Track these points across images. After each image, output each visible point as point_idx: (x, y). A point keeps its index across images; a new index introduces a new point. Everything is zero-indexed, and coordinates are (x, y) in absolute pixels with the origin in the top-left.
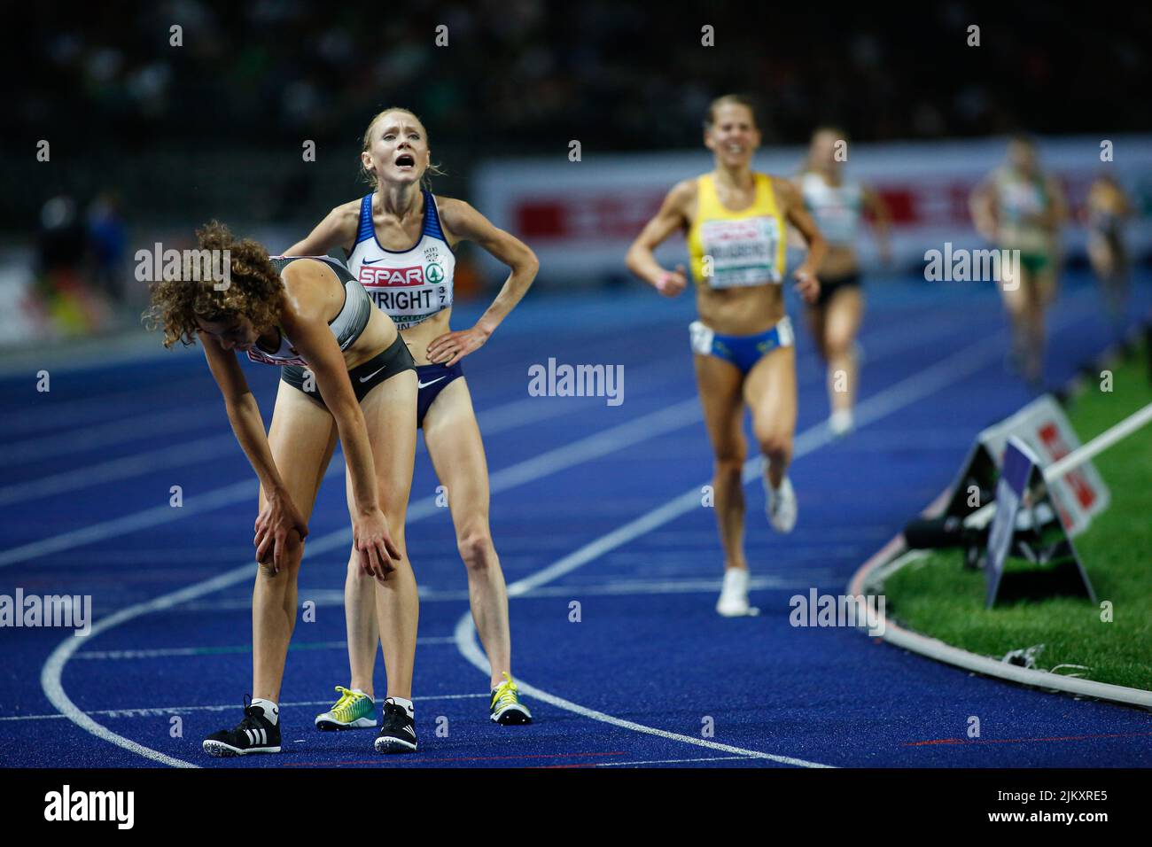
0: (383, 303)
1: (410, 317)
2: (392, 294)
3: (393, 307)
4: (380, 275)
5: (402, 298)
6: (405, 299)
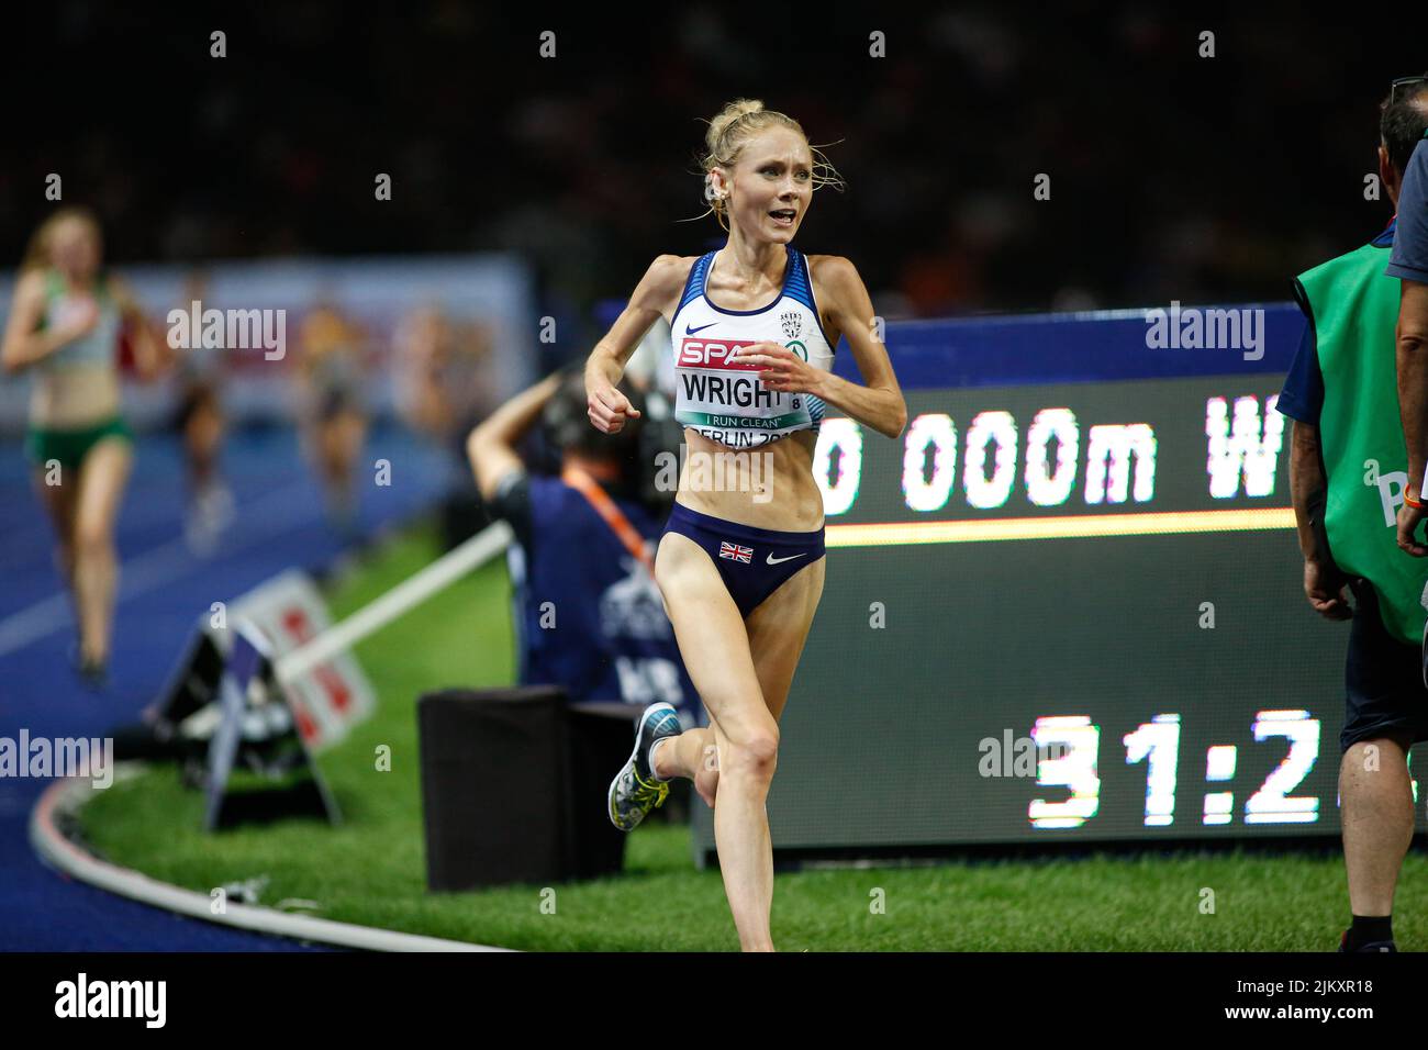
0: (715, 395)
1: (753, 419)
2: (729, 380)
3: (729, 403)
4: (712, 350)
5: (742, 388)
6: (748, 390)
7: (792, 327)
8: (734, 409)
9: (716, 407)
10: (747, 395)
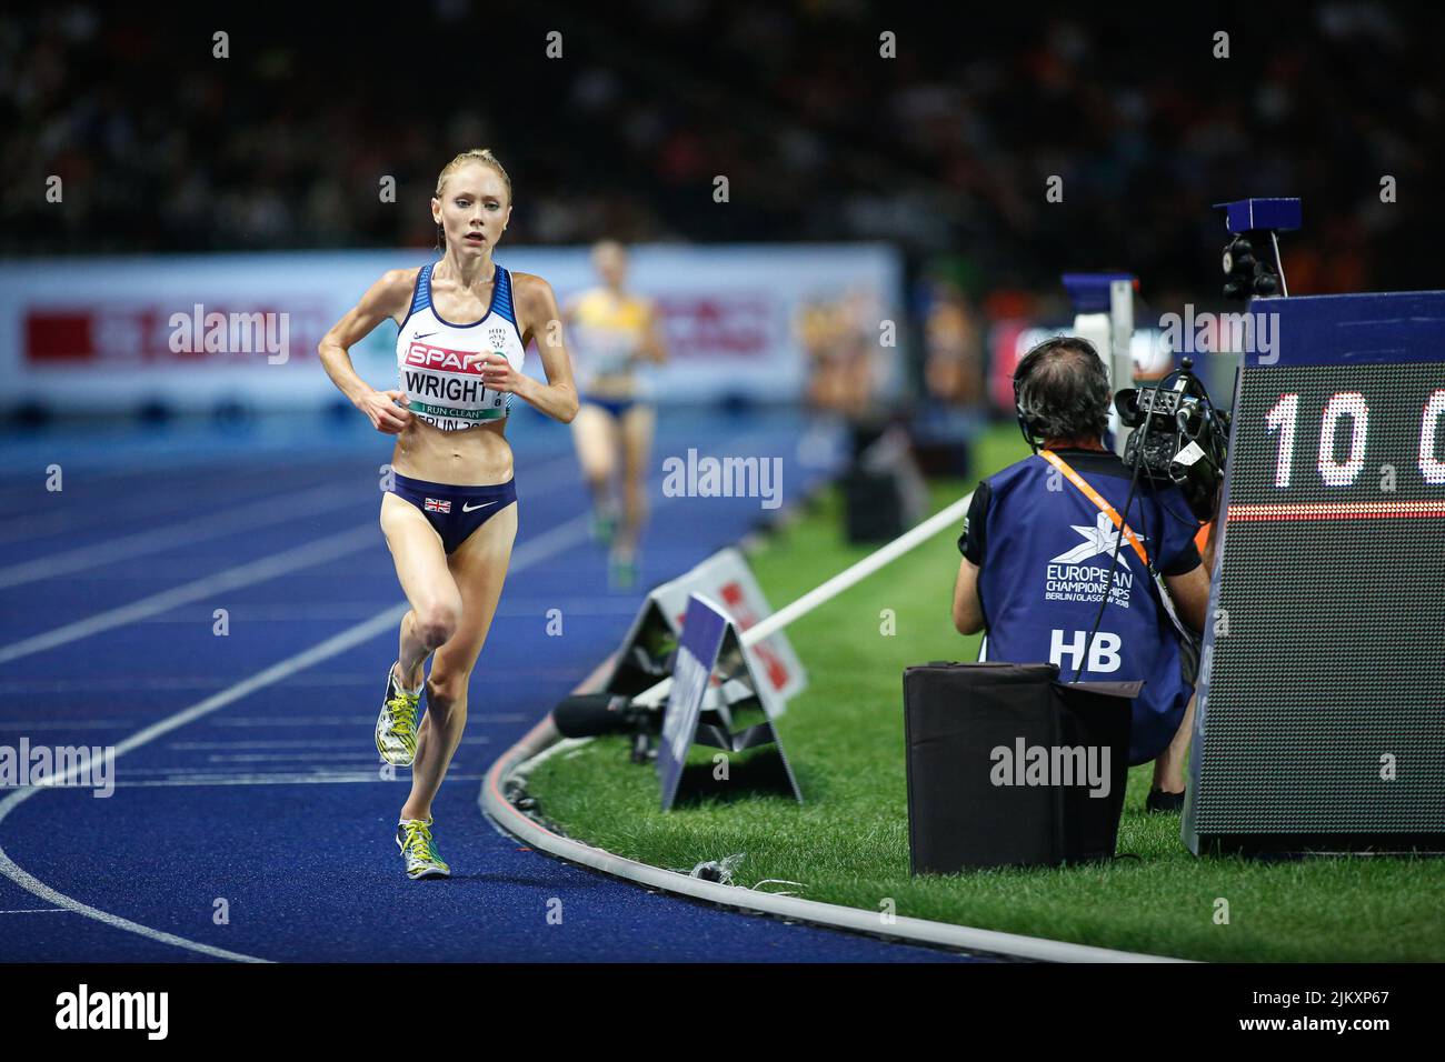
1: (460, 411)
2: (443, 379)
4: (433, 354)
7: (497, 340)
8: (445, 402)
9: (431, 399)
10: (458, 391)
